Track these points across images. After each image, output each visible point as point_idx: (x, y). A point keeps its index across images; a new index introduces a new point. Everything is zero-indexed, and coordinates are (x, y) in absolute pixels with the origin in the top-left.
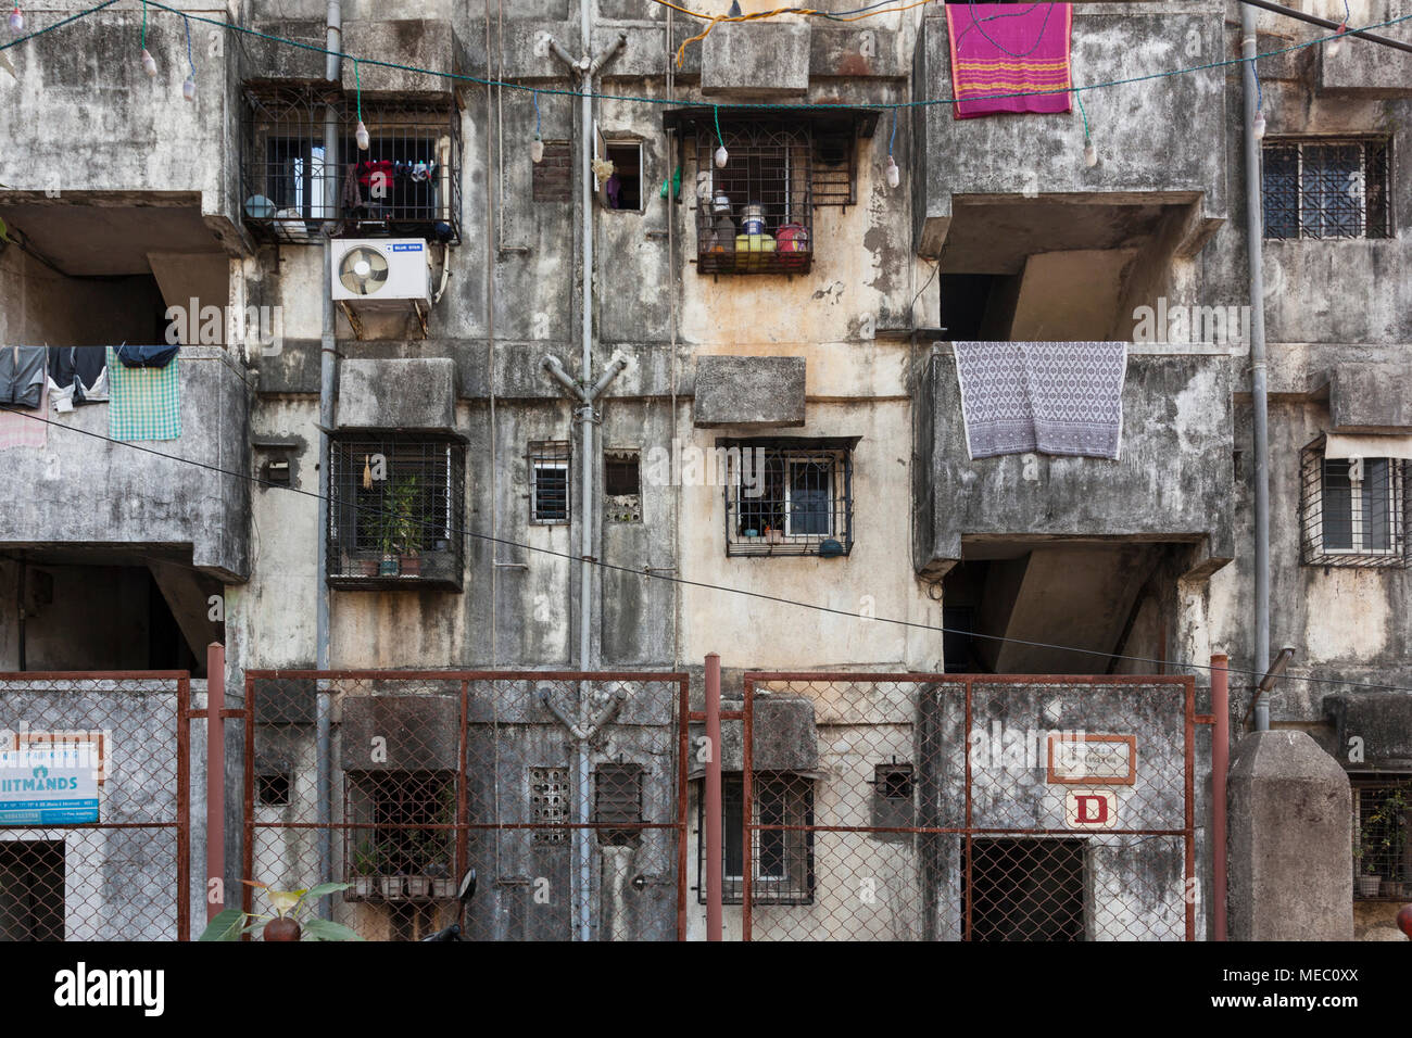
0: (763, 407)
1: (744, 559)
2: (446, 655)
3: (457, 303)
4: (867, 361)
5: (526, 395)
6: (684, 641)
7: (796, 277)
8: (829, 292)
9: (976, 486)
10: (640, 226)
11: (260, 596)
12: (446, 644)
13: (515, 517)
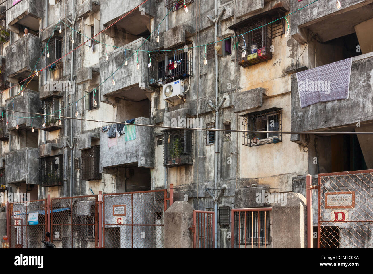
0: (250, 104)
1: (255, 147)
2: (190, 181)
3: (192, 91)
4: (286, 81)
5: (204, 112)
6: (240, 172)
7: (268, 61)
8: (277, 63)
9: (303, 117)
10: (230, 59)
11: (157, 171)
12: (190, 178)
13: (204, 144)
